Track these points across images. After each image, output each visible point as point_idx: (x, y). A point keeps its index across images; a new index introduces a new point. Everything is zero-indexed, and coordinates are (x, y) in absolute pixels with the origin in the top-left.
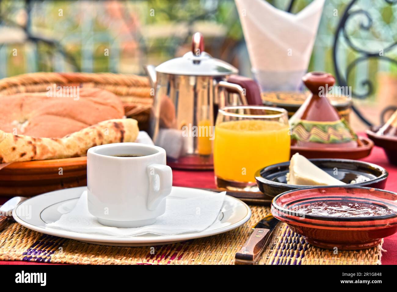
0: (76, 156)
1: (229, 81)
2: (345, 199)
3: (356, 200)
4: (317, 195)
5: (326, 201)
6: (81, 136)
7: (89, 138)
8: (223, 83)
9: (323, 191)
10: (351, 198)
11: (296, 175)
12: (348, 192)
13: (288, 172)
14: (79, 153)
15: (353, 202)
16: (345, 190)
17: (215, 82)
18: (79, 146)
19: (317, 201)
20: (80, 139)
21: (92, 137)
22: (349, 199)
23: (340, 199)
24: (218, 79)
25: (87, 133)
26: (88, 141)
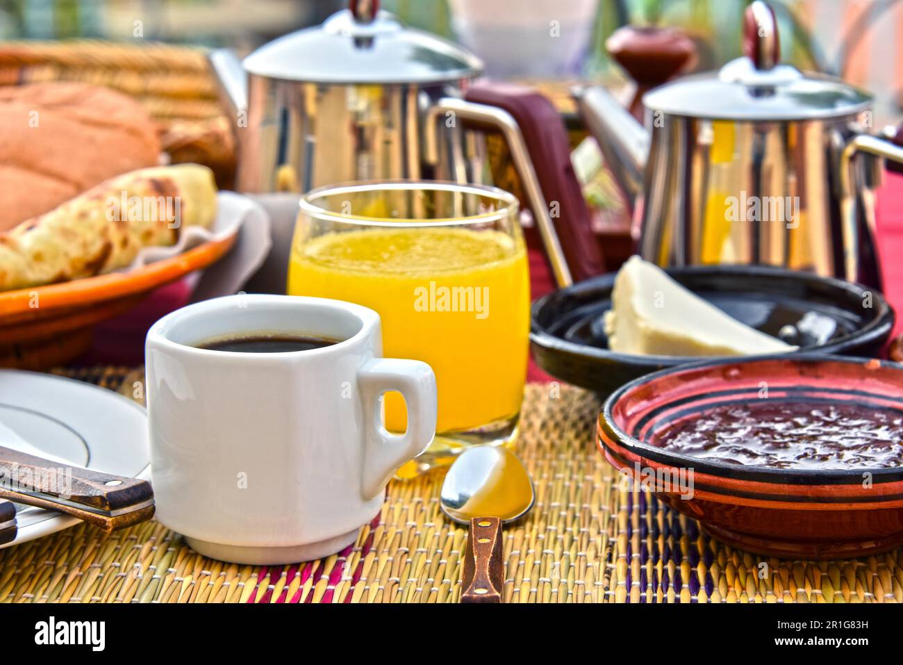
0: (61, 279)
1: (470, 99)
2: (795, 394)
3: (827, 396)
4: (716, 384)
5: (743, 401)
6: (69, 224)
7: (91, 227)
8: (453, 104)
9: (734, 372)
10: (812, 390)
11: (642, 325)
12: (802, 374)
13: (609, 308)
14: (68, 271)
15: (824, 405)
16: (794, 370)
17: (424, 100)
18: (66, 255)
19: (719, 405)
20: (67, 233)
21: (99, 225)
22: (809, 394)
23: (782, 394)
24: (435, 91)
25: (83, 215)
26: (90, 236)
